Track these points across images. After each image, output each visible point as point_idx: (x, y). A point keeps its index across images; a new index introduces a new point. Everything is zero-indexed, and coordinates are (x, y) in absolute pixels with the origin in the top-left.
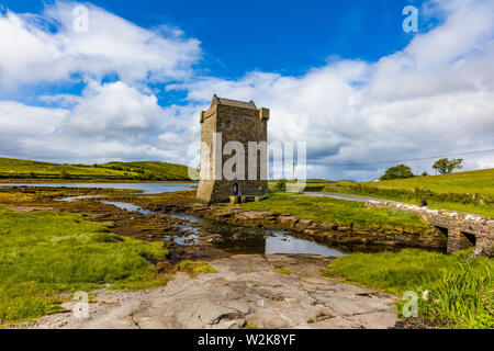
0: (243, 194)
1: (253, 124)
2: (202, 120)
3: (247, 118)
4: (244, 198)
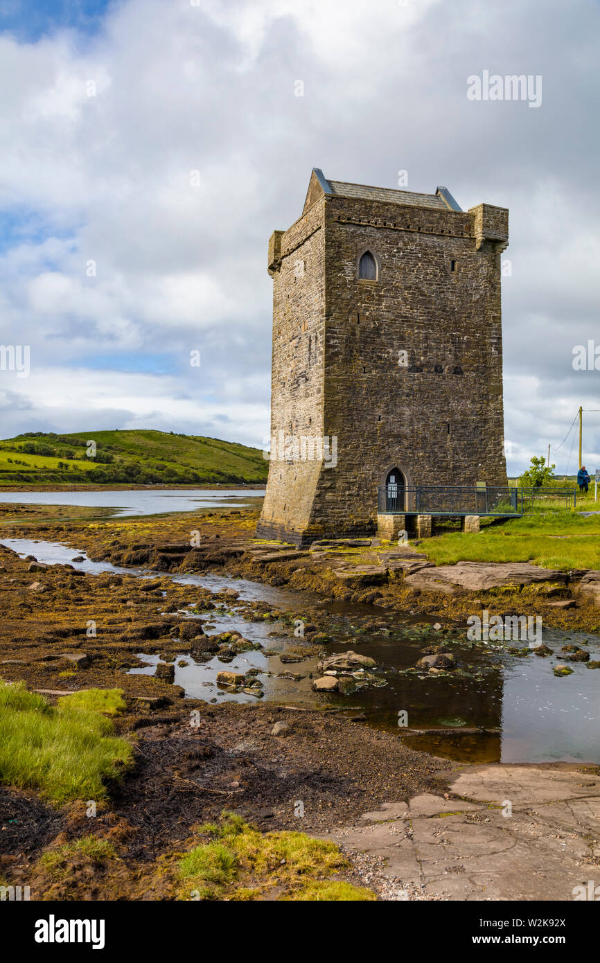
0: (422, 506)
1: (453, 263)
2: (275, 261)
3: (429, 244)
4: (425, 519)
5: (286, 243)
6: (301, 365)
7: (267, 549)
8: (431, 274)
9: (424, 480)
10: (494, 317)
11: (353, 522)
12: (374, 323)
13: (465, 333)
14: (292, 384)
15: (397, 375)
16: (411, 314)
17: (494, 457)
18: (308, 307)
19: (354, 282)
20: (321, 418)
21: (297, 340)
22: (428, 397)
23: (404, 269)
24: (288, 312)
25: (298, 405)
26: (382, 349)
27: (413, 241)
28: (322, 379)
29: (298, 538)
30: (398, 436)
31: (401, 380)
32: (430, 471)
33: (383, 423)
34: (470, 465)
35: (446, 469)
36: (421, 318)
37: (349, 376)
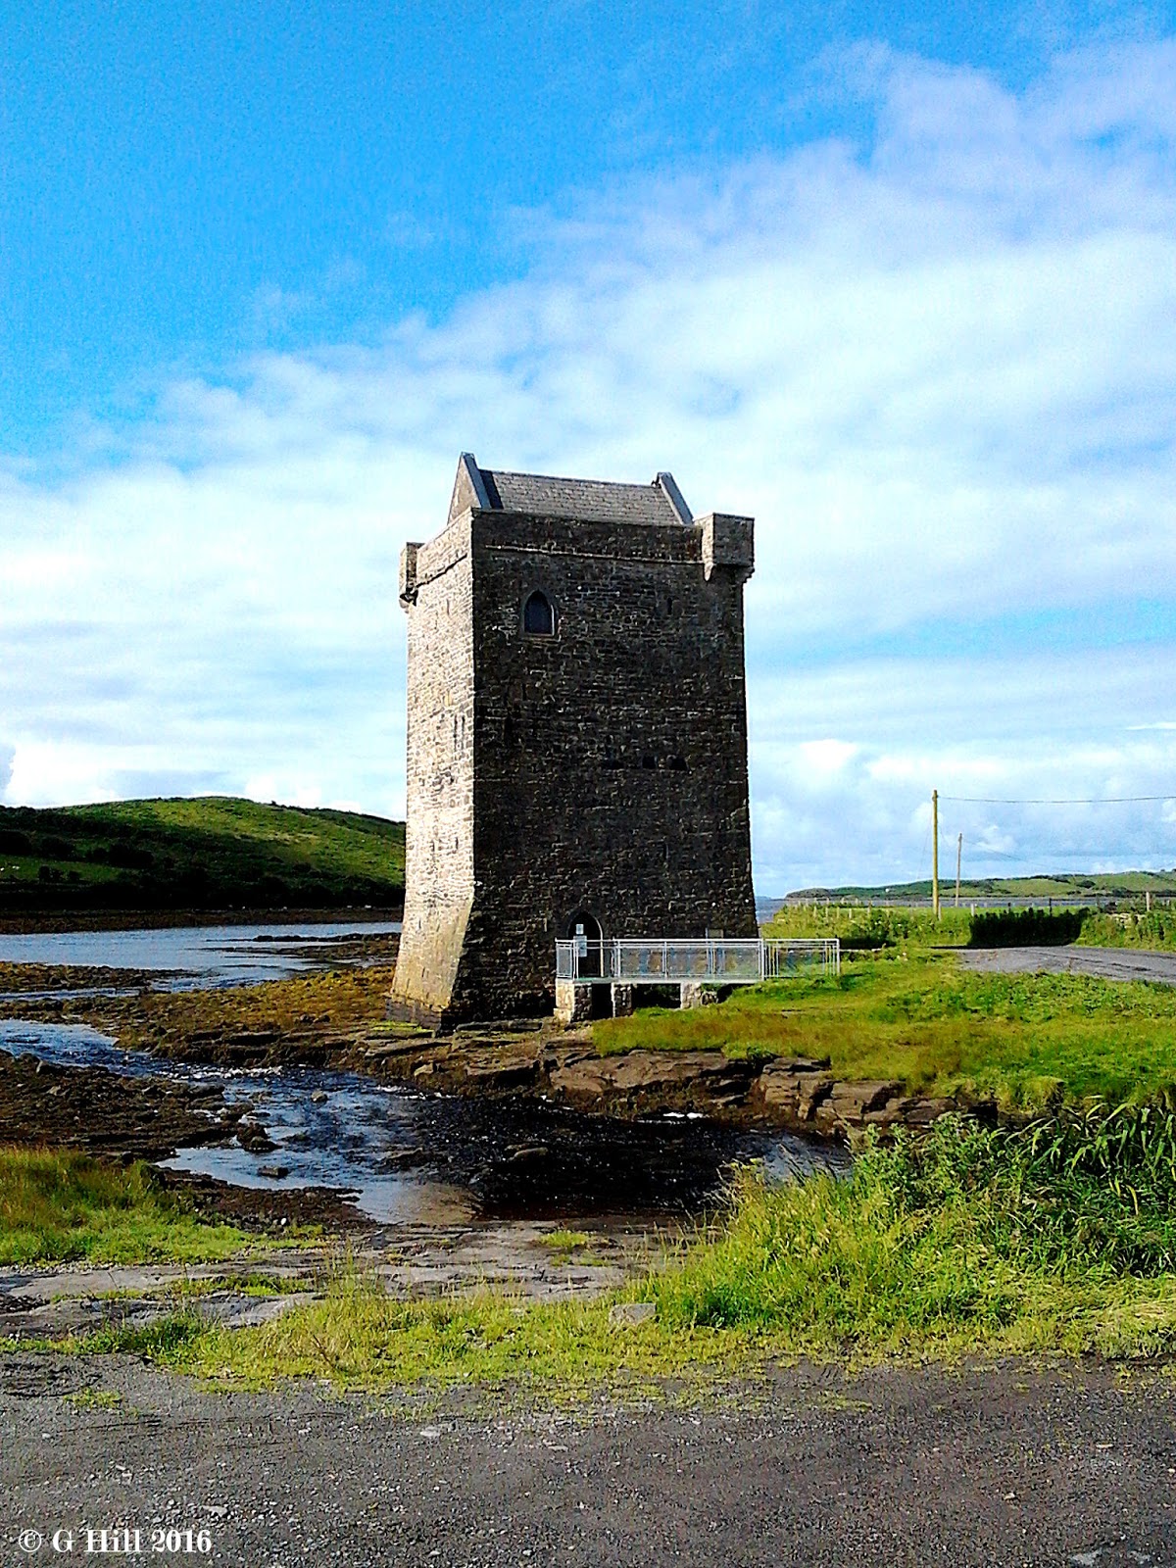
1: (671, 600)
2: (408, 590)
3: (633, 575)
4: (622, 989)
5: (424, 565)
6: (444, 757)
7: (390, 1037)
8: (635, 621)
9: (628, 932)
10: (734, 682)
11: (519, 994)
12: (549, 699)
13: (689, 707)
14: (434, 784)
15: (586, 774)
16: (605, 682)
17: (737, 893)
18: (453, 670)
19: (515, 638)
20: (471, 841)
21: (439, 717)
22: (632, 806)
23: (594, 615)
24: (428, 671)
25: (443, 817)
26: (560, 736)
27: (606, 572)
28: (471, 783)
29: (435, 1020)
30: (586, 865)
31: (591, 782)
32: (636, 916)
33: (563, 847)
34: (698, 904)
35: (661, 912)
36: (620, 688)
37: (510, 777)
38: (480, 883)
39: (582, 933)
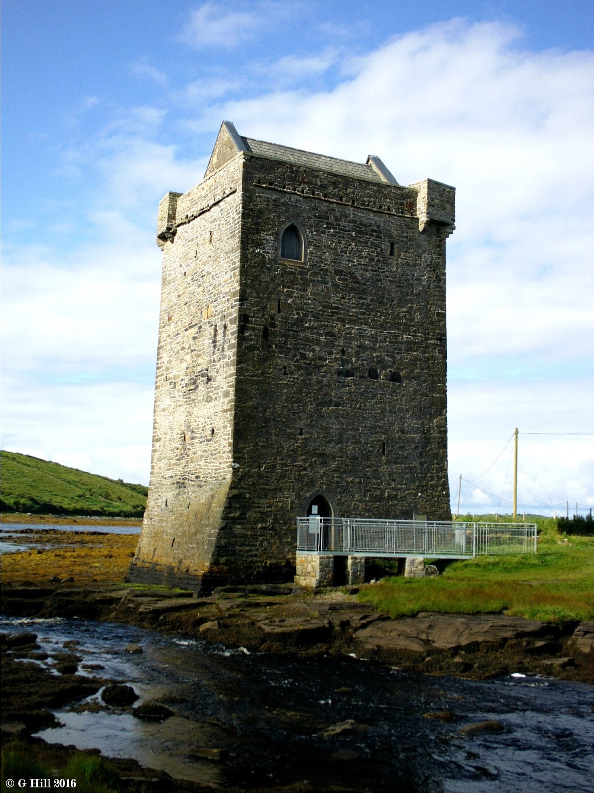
1: (392, 245)
2: (169, 229)
3: (365, 221)
4: (357, 561)
5: (183, 208)
6: (200, 361)
7: (155, 596)
8: (366, 257)
9: (353, 513)
10: (438, 314)
11: (266, 563)
12: (298, 314)
13: (405, 331)
14: (186, 385)
15: (325, 379)
16: (342, 305)
17: (437, 486)
18: (214, 288)
19: (275, 261)
20: (230, 429)
21: (196, 329)
22: (360, 408)
23: (335, 249)
24: (184, 293)
26: (306, 345)
27: (346, 216)
28: (232, 380)
29: (196, 582)
30: (322, 455)
31: (329, 386)
32: (360, 501)
33: (305, 439)
34: (408, 494)
35: (380, 498)
36: (354, 310)
37: (265, 377)
38: (237, 466)
39: (316, 513)
